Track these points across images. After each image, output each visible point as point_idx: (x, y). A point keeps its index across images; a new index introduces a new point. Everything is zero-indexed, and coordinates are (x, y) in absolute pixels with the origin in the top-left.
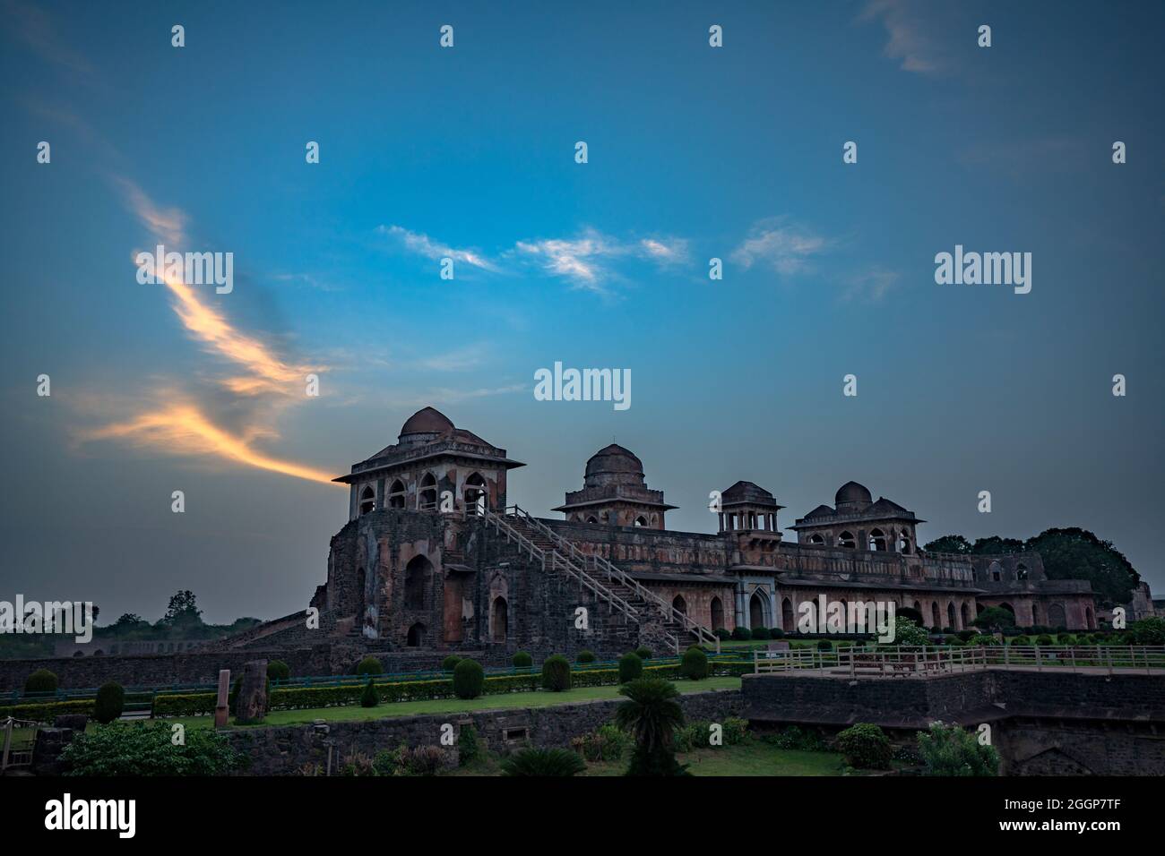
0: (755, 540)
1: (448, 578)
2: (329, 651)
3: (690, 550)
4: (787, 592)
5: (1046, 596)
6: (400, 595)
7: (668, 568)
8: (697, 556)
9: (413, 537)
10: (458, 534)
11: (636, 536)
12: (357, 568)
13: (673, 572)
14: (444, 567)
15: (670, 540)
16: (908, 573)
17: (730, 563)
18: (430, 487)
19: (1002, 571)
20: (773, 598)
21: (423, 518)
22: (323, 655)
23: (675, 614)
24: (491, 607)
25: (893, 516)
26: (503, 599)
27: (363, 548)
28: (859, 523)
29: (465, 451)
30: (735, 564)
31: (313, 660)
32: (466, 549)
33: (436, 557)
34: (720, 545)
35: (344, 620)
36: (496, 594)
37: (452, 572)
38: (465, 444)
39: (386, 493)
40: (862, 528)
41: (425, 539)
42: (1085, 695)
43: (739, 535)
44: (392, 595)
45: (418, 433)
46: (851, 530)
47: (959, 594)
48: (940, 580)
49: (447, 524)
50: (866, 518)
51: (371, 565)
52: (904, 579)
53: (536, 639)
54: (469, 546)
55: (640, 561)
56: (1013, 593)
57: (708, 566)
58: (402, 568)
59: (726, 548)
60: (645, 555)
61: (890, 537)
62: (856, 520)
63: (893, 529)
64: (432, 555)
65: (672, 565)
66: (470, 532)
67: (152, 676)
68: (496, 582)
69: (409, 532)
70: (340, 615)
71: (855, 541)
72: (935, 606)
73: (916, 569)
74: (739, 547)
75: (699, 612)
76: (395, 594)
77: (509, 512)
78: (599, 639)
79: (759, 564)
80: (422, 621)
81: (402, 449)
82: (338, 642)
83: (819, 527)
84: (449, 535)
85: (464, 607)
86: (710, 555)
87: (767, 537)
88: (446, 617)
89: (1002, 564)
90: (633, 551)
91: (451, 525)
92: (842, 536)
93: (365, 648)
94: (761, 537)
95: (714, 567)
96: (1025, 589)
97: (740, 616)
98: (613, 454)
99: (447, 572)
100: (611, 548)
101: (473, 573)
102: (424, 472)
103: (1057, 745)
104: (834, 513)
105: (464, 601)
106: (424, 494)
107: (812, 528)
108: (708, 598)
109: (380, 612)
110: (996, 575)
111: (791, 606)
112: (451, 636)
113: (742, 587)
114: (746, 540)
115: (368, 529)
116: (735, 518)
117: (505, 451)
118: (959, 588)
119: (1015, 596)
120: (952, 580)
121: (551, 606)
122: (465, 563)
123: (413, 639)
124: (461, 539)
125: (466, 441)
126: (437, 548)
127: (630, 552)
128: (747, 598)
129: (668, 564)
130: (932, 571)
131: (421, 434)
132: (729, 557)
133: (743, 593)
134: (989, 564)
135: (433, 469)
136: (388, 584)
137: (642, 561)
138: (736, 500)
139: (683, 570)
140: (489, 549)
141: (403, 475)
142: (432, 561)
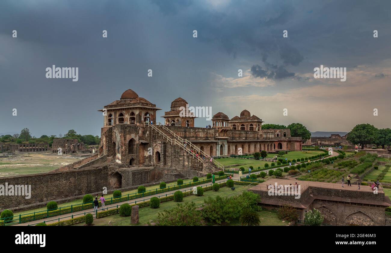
0: (223, 130)
1: (140, 145)
2: (107, 168)
3: (205, 133)
4: (229, 143)
5: (290, 141)
6: (127, 150)
7: (200, 138)
8: (207, 135)
9: (130, 133)
10: (143, 131)
11: (192, 129)
12: (113, 142)
13: (201, 140)
14: (139, 141)
15: (200, 130)
16: (259, 136)
17: (216, 136)
18: (132, 116)
19: (279, 134)
20: (226, 145)
21: (133, 127)
22: (106, 169)
23: (201, 151)
24: (154, 154)
25: (257, 121)
26: (159, 152)
27: (115, 136)
28: (246, 122)
29: (144, 105)
30: (217, 137)
31: (103, 171)
32: (145, 136)
33: (137, 139)
34: (213, 131)
35: (109, 157)
36: (156, 150)
37: (142, 143)
38: (144, 103)
39: (117, 116)
40: (248, 123)
41: (133, 133)
42: (334, 194)
43: (218, 128)
44: (125, 151)
45: (127, 98)
46: (244, 124)
47: (270, 142)
48: (266, 138)
49: (139, 128)
50: (249, 121)
51: (118, 141)
52: (258, 138)
53: (170, 164)
54: (146, 135)
55: (192, 137)
56: (283, 140)
57: (210, 137)
58: (127, 142)
59: (215, 132)
60: (194, 135)
61: (255, 126)
62: (246, 121)
63: (256, 124)
64: (136, 138)
65: (201, 138)
66: (147, 131)
67: (56, 179)
68: (156, 147)
69: (129, 131)
70: (108, 156)
71: (245, 127)
72: (264, 145)
73: (261, 135)
74: (218, 132)
75: (207, 150)
76: (126, 150)
77: (157, 124)
78: (190, 166)
79: (223, 136)
80: (134, 158)
81: (122, 103)
82: (110, 165)
83: (235, 122)
84: (140, 132)
85: (145, 153)
86: (210, 134)
87: (226, 129)
88: (140, 156)
89: (280, 132)
90: (191, 134)
91: (141, 128)
92: (242, 125)
93: (118, 167)
94: (224, 129)
95: (211, 138)
96: (286, 139)
97: (217, 151)
98: (180, 101)
99: (140, 143)
100: (185, 133)
101: (148, 143)
102: (131, 111)
103: (325, 206)
104: (240, 119)
105: (145, 151)
106: (131, 118)
107: (233, 122)
108: (209, 146)
109: (122, 156)
110: (278, 135)
111: (230, 147)
112: (141, 161)
113: (218, 143)
114: (220, 130)
115: (116, 131)
116: (217, 123)
117: (155, 105)
118: (271, 140)
119: (283, 141)
120: (269, 138)
121: (174, 155)
122: (145, 140)
123: (131, 163)
124: (144, 133)
125: (144, 102)
126: (137, 136)
127: (190, 134)
128: (220, 146)
129: (200, 137)
130: (264, 136)
131: (128, 98)
132: (215, 135)
133: (219, 144)
134: (276, 131)
135: (134, 111)
136: (124, 147)
137: (193, 137)
138: (218, 118)
139: (203, 139)
140: (153, 137)
141: (123, 112)
142: (136, 140)
